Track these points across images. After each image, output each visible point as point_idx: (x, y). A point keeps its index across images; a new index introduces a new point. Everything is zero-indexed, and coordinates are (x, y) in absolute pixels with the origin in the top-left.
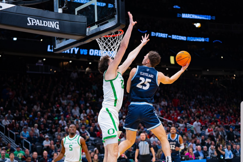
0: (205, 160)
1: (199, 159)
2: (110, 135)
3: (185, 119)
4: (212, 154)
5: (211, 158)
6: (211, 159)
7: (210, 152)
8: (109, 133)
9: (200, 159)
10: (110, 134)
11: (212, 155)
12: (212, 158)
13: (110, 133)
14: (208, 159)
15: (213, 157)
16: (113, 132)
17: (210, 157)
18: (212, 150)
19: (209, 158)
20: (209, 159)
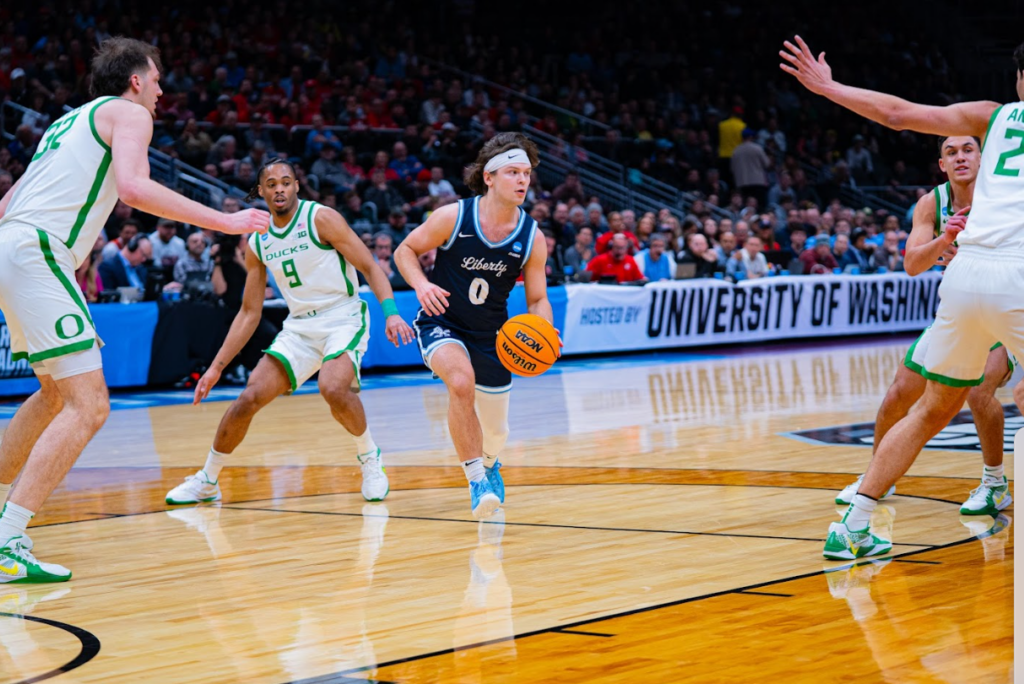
0: (152, 309)
1: (118, 299)
2: (67, 342)
3: (56, 83)
4: (191, 275)
5: (187, 296)
6: (183, 302)
7: (184, 266)
8: (59, 331)
9: (126, 302)
10: (66, 337)
11: (196, 284)
12: (192, 299)
13: (66, 333)
14: (171, 304)
15: (195, 293)
16: (77, 330)
17: (181, 295)
18: (193, 259)
19: (176, 299)
20: (175, 304)
